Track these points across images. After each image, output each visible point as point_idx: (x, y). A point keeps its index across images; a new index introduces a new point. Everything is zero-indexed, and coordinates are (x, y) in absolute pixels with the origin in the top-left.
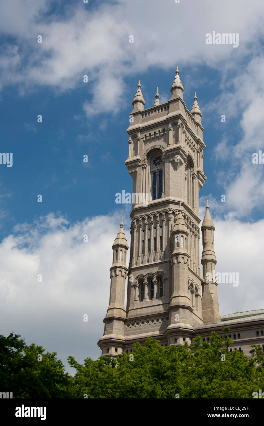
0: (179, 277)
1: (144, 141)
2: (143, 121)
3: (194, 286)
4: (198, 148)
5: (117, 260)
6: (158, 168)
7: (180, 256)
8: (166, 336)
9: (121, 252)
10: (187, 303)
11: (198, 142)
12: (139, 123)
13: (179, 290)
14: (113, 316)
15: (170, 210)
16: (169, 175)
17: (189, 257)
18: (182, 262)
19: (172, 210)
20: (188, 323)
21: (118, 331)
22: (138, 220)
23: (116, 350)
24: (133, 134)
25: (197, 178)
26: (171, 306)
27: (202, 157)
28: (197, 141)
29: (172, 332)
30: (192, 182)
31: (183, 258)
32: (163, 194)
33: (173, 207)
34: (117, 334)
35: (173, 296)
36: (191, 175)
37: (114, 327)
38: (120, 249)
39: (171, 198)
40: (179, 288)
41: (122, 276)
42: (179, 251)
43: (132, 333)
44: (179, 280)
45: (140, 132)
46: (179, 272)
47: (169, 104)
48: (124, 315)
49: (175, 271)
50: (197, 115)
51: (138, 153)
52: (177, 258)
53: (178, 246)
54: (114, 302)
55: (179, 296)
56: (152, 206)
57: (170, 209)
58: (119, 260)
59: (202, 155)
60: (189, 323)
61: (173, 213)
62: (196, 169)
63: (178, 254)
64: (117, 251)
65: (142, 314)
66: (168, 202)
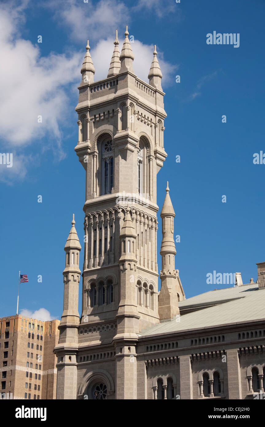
0: (125, 285)
1: (94, 123)
2: (93, 97)
3: (148, 285)
4: (156, 121)
5: (69, 263)
6: (110, 155)
7: (127, 263)
8: (114, 345)
9: (73, 254)
10: (132, 312)
11: (155, 114)
12: (88, 100)
13: (125, 299)
14: (65, 324)
15: (119, 208)
16: (118, 167)
17: (136, 262)
18: (129, 269)
19: (122, 208)
20: (133, 332)
21: (71, 339)
22: (89, 218)
23: (70, 358)
24: (82, 113)
25: (154, 159)
26: (117, 315)
27: (162, 130)
29: (117, 343)
30: (148, 164)
31: (129, 264)
32: (113, 188)
34: (70, 343)
35: (120, 305)
36: (147, 157)
37: (67, 336)
38: (71, 251)
40: (125, 297)
41: (74, 281)
42: (125, 257)
43: (85, 340)
44: (125, 288)
45: (89, 111)
46: (125, 279)
47: (118, 78)
48: (77, 322)
49: (122, 279)
50: (156, 77)
51: (88, 138)
52: (123, 265)
53: (125, 251)
54: (67, 309)
55: (124, 306)
56: (102, 203)
57: (120, 207)
58: (70, 264)
59: (162, 128)
60: (134, 332)
61: (123, 211)
62: (153, 147)
63: (124, 261)
64: (69, 254)
65: (94, 321)
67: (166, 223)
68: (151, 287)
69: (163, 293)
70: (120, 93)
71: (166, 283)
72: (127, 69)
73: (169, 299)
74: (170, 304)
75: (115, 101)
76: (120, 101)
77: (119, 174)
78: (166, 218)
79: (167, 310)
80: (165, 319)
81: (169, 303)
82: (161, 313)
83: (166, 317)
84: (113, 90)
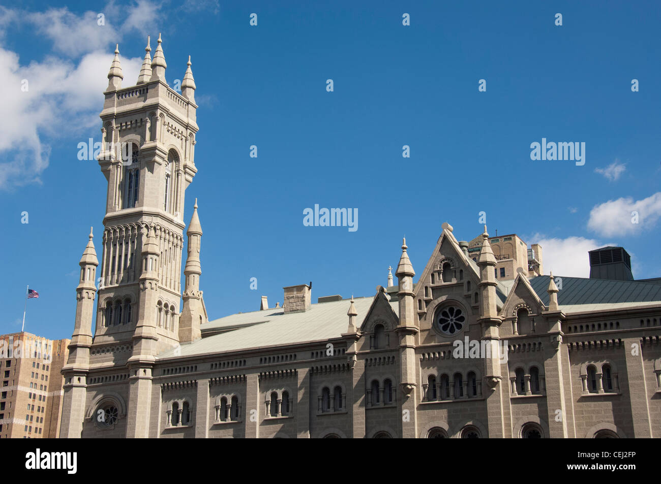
0: (144, 304)
1: (120, 131)
2: (120, 104)
3: (170, 306)
4: (187, 134)
5: (83, 279)
6: (135, 167)
7: (148, 282)
8: (128, 367)
9: (89, 270)
10: (150, 333)
11: (187, 127)
12: (114, 106)
13: (143, 319)
14: (76, 344)
15: (143, 224)
16: (144, 180)
17: (158, 281)
18: (149, 288)
19: (145, 224)
21: (82, 359)
22: (109, 232)
23: (79, 379)
24: (107, 121)
25: (183, 174)
26: (134, 336)
27: (193, 144)
28: (185, 125)
29: (132, 365)
30: (176, 178)
31: (150, 283)
32: (137, 202)
33: (146, 219)
34: (80, 363)
35: (137, 325)
36: (175, 171)
37: (78, 356)
38: (87, 266)
39: (145, 209)
40: (143, 317)
41: (88, 298)
42: (146, 276)
43: (97, 361)
44: (144, 308)
45: (115, 119)
46: (145, 299)
47: (148, 86)
48: (89, 342)
49: (141, 298)
50: (189, 89)
52: (143, 284)
53: (146, 269)
54: (79, 328)
55: (142, 326)
56: (124, 217)
57: (143, 222)
58: (85, 280)
59: (193, 141)
60: (151, 354)
61: (147, 226)
62: (182, 162)
63: (145, 279)
64: (84, 269)
65: (108, 341)
66: (141, 214)
67: (193, 241)
68: (173, 308)
69: (185, 314)
70: (149, 102)
71: (188, 304)
72: (158, 77)
73: (191, 320)
74: (191, 326)
75: (144, 110)
76: (149, 110)
77: (144, 187)
78: (192, 236)
79: (187, 332)
80: (185, 341)
81: (190, 325)
82: (181, 335)
84: (143, 98)
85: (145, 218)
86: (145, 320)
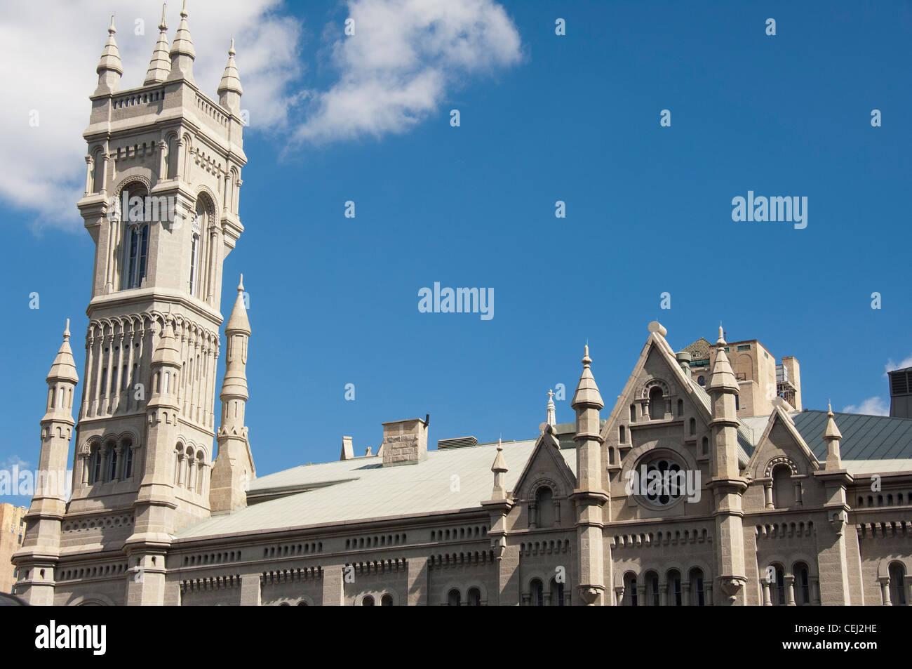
0: (155, 448)
1: (116, 161)
2: (117, 117)
3: (196, 452)
4: (227, 168)
5: (53, 406)
7: (161, 411)
8: (126, 552)
9: (62, 390)
10: (164, 497)
11: (228, 156)
12: (107, 120)
13: (153, 473)
14: (38, 513)
15: (154, 315)
16: (157, 243)
17: (177, 410)
18: (163, 422)
19: (158, 315)
20: (162, 532)
21: (47, 539)
22: (97, 327)
23: (42, 573)
24: (96, 144)
25: (220, 234)
26: (136, 501)
27: (238, 185)
28: (225, 154)
29: (133, 549)
30: (209, 241)
31: (165, 413)
32: (144, 279)
33: (159, 308)
34: (45, 546)
35: (143, 483)
36: (208, 229)
37: (41, 533)
38: (60, 384)
39: (158, 290)
40: (153, 469)
41: (61, 437)
42: (158, 400)
43: (73, 541)
44: (154, 454)
45: (109, 141)
46: (156, 439)
47: (164, 88)
48: (61, 512)
49: (150, 438)
50: (232, 93)
51: (104, 187)
52: (154, 414)
53: (158, 391)
55: (151, 485)
56: (123, 303)
57: (154, 313)
58: (56, 406)
59: (238, 181)
60: (165, 531)
61: (160, 320)
62: (220, 213)
63: (156, 407)
64: (54, 389)
65: (92, 510)
66: (150, 299)
67: (235, 345)
68: (200, 455)
69: (221, 465)
70: (167, 114)
71: (226, 449)
72: (181, 74)
73: (231, 476)
74: (230, 486)
75: (156, 127)
76: (166, 128)
77: (156, 256)
78: (234, 337)
79: (224, 495)
80: (219, 511)
81: (229, 484)
82: (214, 500)
83: (221, 508)
84: (155, 108)
85: (158, 305)
86: (155, 474)
